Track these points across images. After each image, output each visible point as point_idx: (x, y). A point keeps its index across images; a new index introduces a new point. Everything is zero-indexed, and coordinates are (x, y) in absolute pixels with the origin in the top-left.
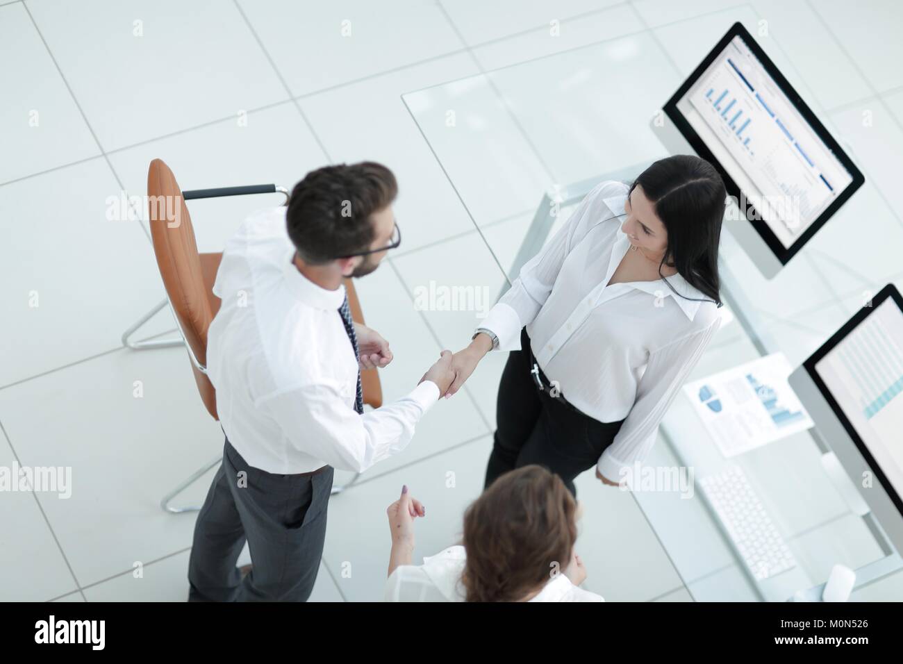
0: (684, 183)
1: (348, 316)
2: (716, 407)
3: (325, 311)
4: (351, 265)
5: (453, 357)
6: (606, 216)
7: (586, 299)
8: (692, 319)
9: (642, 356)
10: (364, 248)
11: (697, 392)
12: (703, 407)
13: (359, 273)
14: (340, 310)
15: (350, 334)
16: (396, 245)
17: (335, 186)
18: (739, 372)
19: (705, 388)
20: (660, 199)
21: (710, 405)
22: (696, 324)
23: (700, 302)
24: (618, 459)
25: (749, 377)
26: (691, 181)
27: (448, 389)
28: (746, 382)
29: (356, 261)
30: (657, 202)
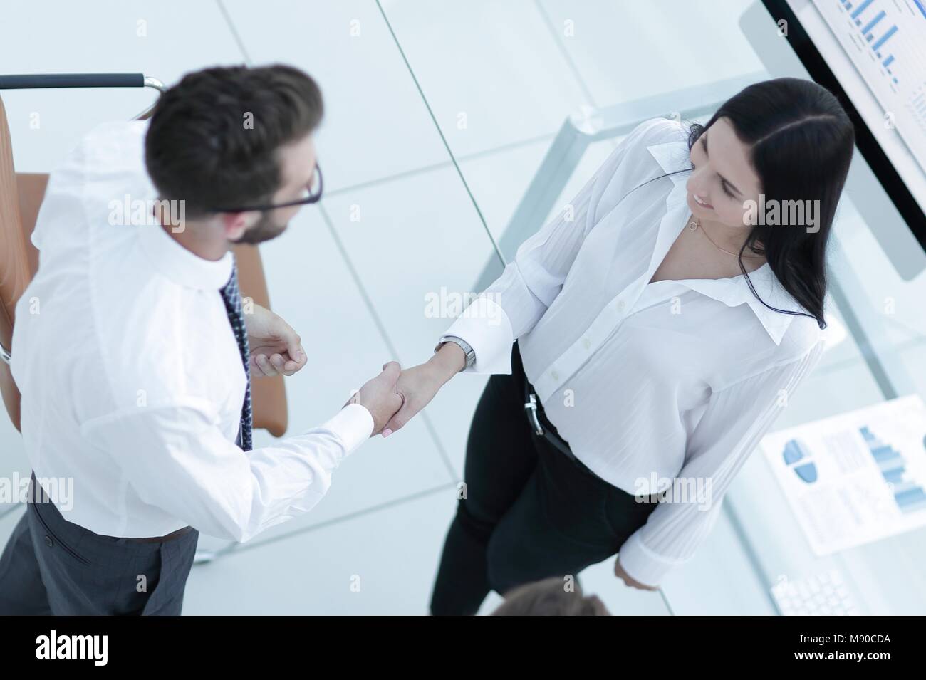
0: (799, 119)
1: (235, 299)
2: (807, 474)
3: (200, 291)
4: (240, 225)
5: (402, 375)
6: (652, 174)
7: (614, 302)
8: (778, 344)
9: (699, 392)
10: (263, 200)
11: (782, 449)
12: (787, 474)
13: (254, 237)
14: (222, 292)
15: (237, 328)
16: (314, 199)
17: (224, 99)
18: (850, 422)
19: (794, 442)
20: (760, 141)
21: (798, 471)
22: (786, 349)
23: (792, 316)
24: (654, 549)
25: (864, 431)
26: (810, 118)
27: (388, 421)
28: (859, 438)
29: (249, 220)
30: (755, 145)
